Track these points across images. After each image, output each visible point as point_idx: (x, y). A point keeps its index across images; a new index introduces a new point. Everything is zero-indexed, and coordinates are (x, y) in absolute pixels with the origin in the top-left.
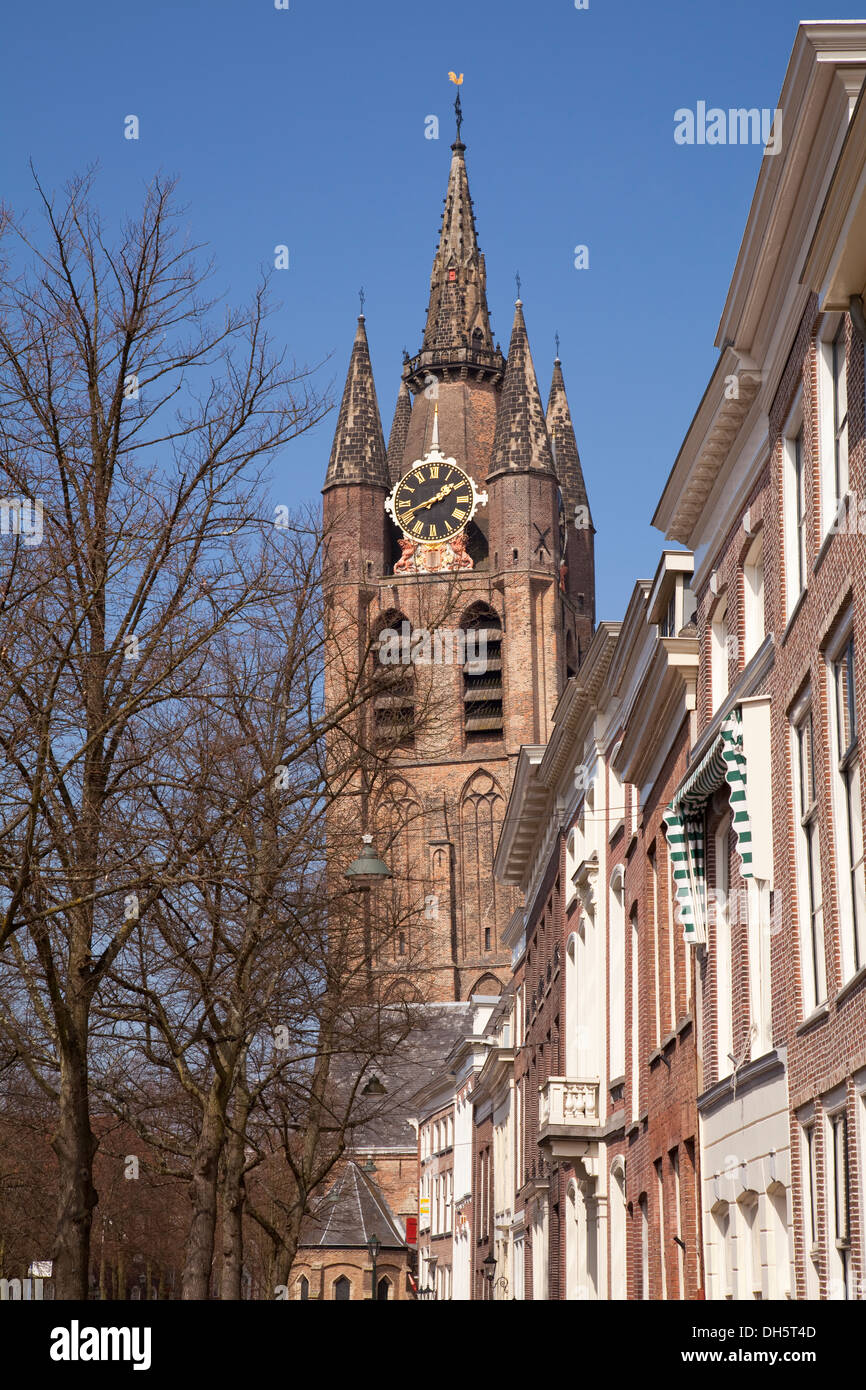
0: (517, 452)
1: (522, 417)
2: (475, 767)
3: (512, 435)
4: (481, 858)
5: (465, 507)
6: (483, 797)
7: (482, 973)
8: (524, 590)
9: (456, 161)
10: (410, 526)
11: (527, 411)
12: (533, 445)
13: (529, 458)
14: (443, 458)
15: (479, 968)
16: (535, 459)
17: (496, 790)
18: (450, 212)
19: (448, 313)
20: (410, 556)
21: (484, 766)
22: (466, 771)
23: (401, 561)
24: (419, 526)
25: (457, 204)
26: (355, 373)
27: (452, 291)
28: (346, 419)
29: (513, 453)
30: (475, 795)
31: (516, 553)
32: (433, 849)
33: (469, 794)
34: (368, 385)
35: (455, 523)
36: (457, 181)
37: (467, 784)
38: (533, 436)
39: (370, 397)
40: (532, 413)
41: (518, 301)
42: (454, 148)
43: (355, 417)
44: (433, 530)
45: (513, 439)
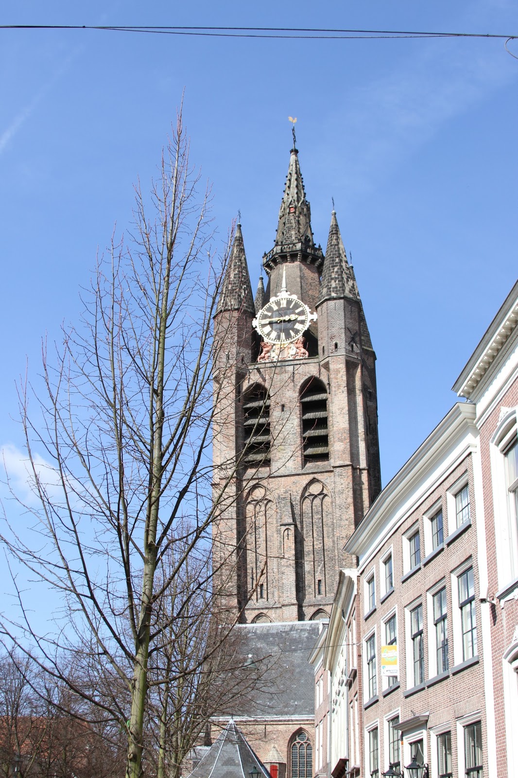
0: (336, 287)
1: (338, 269)
2: (311, 477)
3: (332, 279)
4: (315, 535)
5: (303, 322)
6: (316, 496)
7: (316, 608)
8: (342, 367)
9: (293, 157)
10: (268, 334)
11: (341, 266)
12: (346, 284)
13: (344, 291)
14: (289, 295)
15: (314, 605)
16: (347, 291)
17: (325, 492)
18: (290, 180)
19: (289, 229)
20: (268, 352)
21: (316, 476)
22: (305, 480)
23: (263, 355)
24: (274, 334)
25: (294, 176)
26: (235, 252)
27: (292, 218)
28: (229, 275)
29: (333, 288)
30: (311, 495)
31: (336, 345)
32: (283, 528)
33: (307, 494)
34: (243, 259)
35: (297, 332)
36: (294, 166)
37: (305, 489)
38: (345, 280)
39: (244, 265)
40: (344, 267)
41: (334, 211)
42: (292, 151)
43: (235, 275)
44: (283, 335)
45: (333, 281)
